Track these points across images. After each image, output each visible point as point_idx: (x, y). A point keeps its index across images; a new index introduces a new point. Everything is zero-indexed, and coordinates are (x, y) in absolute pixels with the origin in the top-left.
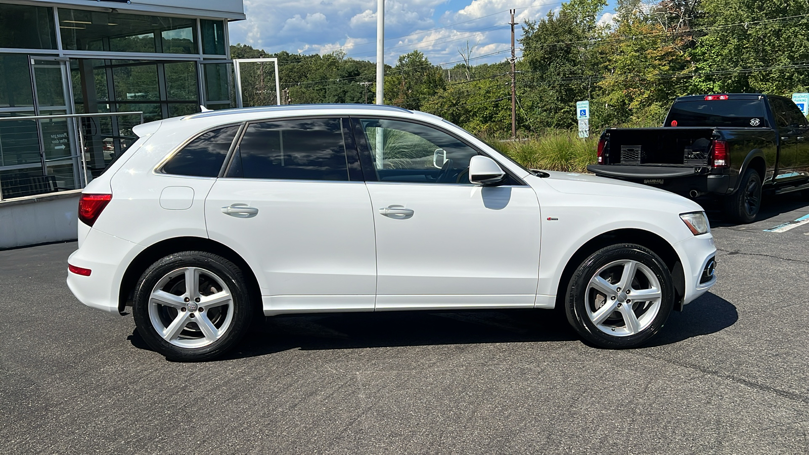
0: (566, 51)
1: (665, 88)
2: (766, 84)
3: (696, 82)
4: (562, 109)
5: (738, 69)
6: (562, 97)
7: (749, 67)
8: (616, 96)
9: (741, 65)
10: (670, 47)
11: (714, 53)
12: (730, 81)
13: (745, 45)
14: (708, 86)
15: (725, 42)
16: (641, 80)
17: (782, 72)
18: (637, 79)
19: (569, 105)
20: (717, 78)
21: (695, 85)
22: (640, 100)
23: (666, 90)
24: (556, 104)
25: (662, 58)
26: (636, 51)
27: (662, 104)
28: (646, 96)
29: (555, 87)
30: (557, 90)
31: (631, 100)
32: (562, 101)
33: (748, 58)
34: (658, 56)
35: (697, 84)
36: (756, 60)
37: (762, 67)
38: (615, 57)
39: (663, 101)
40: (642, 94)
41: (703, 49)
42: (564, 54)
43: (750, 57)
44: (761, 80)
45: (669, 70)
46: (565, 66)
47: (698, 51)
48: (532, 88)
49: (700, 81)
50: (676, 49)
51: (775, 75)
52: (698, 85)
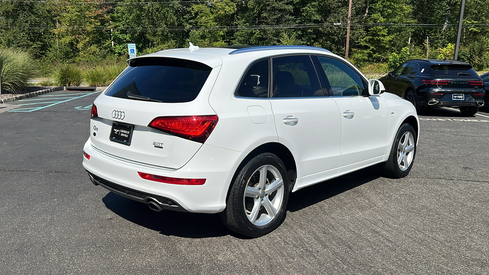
0: (30, 7)
1: (98, 36)
2: (155, 38)
3: (116, 34)
4: (31, 46)
5: (140, 28)
6: (31, 37)
7: (146, 28)
8: (68, 39)
9: (141, 26)
10: (100, 11)
11: (124, 18)
12: (136, 34)
13: (143, 15)
14: (123, 36)
15: (130, 11)
16: (83, 30)
17: (163, 32)
18: (80, 29)
19: (36, 44)
20: (129, 32)
21: (116, 36)
22: (83, 42)
23: (99, 37)
24: (27, 42)
25: (95, 18)
26: (79, 12)
27: (97, 46)
28: (87, 40)
29: (24, 31)
30: (26, 32)
31: (78, 42)
32: (31, 40)
33: (145, 22)
34: (93, 16)
35: (116, 35)
36: (149, 24)
37: (152, 28)
38: (65, 14)
39: (98, 44)
40: (85, 39)
41: (119, 15)
42: (29, 9)
43: (145, 21)
44: (152, 36)
45: (100, 25)
46: (31, 17)
47: (115, 15)
48: (7, 30)
49: (118, 33)
50: (103, 13)
51: (160, 33)
52: (118, 35)
